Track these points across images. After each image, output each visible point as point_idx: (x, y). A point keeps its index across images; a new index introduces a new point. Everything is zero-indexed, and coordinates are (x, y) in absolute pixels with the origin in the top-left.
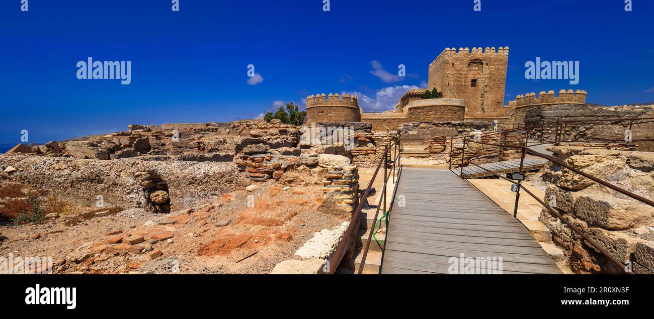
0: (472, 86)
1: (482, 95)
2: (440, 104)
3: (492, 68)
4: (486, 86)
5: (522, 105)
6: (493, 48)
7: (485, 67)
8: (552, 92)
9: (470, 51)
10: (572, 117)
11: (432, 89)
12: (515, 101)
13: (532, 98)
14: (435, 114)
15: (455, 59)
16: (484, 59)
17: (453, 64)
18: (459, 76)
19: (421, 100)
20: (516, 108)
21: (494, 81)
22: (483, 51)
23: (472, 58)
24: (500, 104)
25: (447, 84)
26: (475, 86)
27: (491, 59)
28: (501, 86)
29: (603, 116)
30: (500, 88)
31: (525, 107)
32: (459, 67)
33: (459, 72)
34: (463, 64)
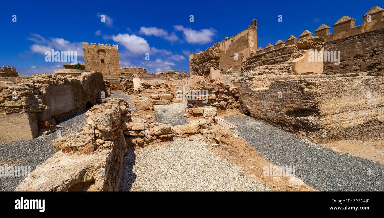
0: (102, 63)
1: (108, 68)
3: (111, 54)
4: (109, 63)
6: (110, 45)
7: (107, 54)
9: (97, 45)
11: (77, 64)
15: (89, 48)
16: (106, 50)
17: (88, 51)
18: (93, 58)
21: (113, 61)
22: (105, 46)
23: (99, 49)
25: (86, 61)
27: (109, 50)
32: (92, 53)
33: (93, 56)
34: (94, 51)
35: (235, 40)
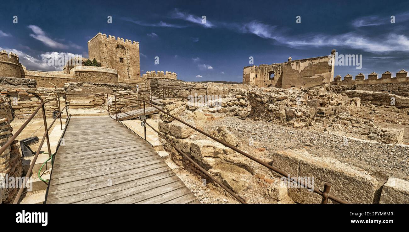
0: (120, 62)
1: (128, 69)
2: (100, 71)
3: (131, 53)
4: (129, 63)
5: (150, 77)
6: (130, 41)
7: (126, 51)
8: (162, 72)
9: (116, 39)
10: (170, 85)
11: (93, 60)
12: (146, 75)
13: (154, 74)
14: (97, 77)
15: (106, 41)
16: (126, 46)
17: (106, 45)
18: (111, 55)
19: (85, 66)
20: (147, 78)
21: (133, 61)
22: (125, 41)
23: (118, 44)
24: (138, 76)
25: (103, 58)
26: (122, 62)
27: (129, 47)
28: (138, 65)
29: (182, 86)
30: (137, 66)
31: (151, 78)
32: (110, 48)
33: (111, 51)
34: (112, 47)
35: (314, 64)
